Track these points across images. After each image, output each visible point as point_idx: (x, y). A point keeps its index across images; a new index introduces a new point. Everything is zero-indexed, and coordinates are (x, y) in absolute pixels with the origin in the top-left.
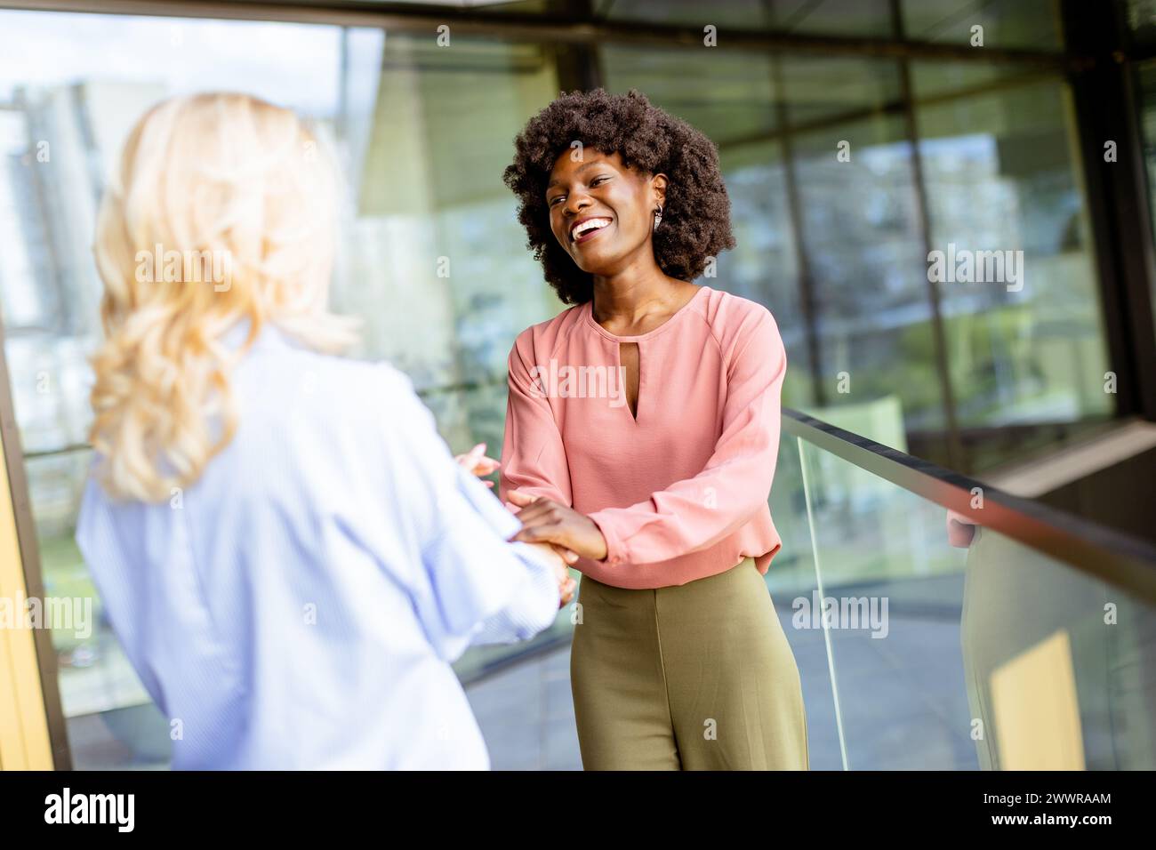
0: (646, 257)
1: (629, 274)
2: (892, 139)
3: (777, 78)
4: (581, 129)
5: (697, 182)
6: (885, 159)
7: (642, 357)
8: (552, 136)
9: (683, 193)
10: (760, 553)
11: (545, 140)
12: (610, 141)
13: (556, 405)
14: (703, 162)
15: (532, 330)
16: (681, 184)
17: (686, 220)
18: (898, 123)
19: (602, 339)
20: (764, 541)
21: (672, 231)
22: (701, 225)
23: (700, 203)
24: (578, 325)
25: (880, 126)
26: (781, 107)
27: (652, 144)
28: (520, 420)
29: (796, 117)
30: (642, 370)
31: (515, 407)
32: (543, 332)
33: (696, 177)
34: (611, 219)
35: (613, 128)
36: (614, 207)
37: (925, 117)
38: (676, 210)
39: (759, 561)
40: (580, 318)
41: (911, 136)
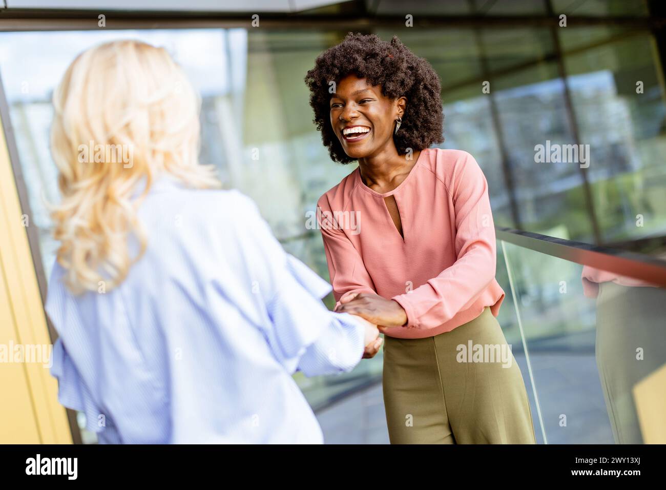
0: (390, 148)
1: (380, 158)
2: (552, 77)
3: (480, 44)
4: (360, 69)
5: (426, 107)
6: (548, 89)
7: (398, 202)
8: (341, 68)
9: (417, 113)
10: (492, 303)
11: (337, 71)
12: (377, 78)
13: (354, 240)
14: (432, 94)
15: (326, 196)
16: (416, 107)
17: (417, 130)
18: (554, 67)
19: (374, 196)
20: (494, 295)
21: (407, 135)
22: (425, 134)
23: (426, 121)
24: (356, 189)
25: (543, 70)
26: (484, 60)
27: (402, 83)
28: (335, 253)
29: (494, 66)
30: (400, 210)
31: (329, 244)
32: (334, 197)
33: (426, 103)
34: (370, 128)
35: (379, 70)
36: (373, 121)
37: (570, 63)
38: (411, 123)
39: (493, 308)
40: (355, 184)
41: (562, 74)
